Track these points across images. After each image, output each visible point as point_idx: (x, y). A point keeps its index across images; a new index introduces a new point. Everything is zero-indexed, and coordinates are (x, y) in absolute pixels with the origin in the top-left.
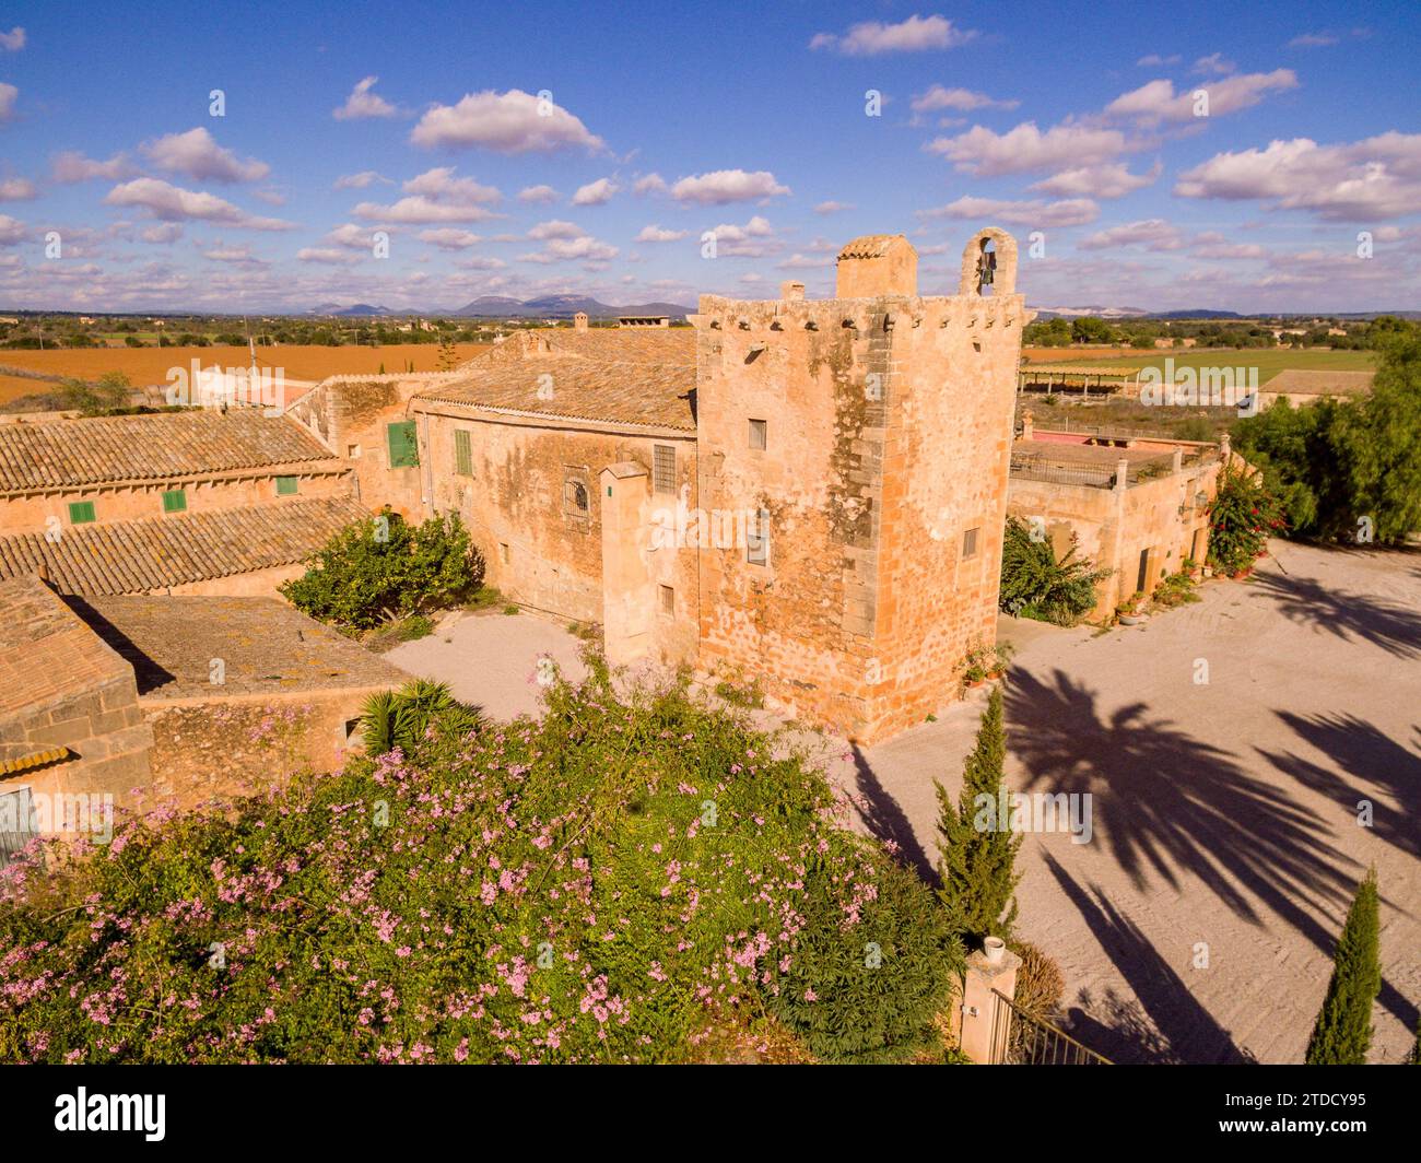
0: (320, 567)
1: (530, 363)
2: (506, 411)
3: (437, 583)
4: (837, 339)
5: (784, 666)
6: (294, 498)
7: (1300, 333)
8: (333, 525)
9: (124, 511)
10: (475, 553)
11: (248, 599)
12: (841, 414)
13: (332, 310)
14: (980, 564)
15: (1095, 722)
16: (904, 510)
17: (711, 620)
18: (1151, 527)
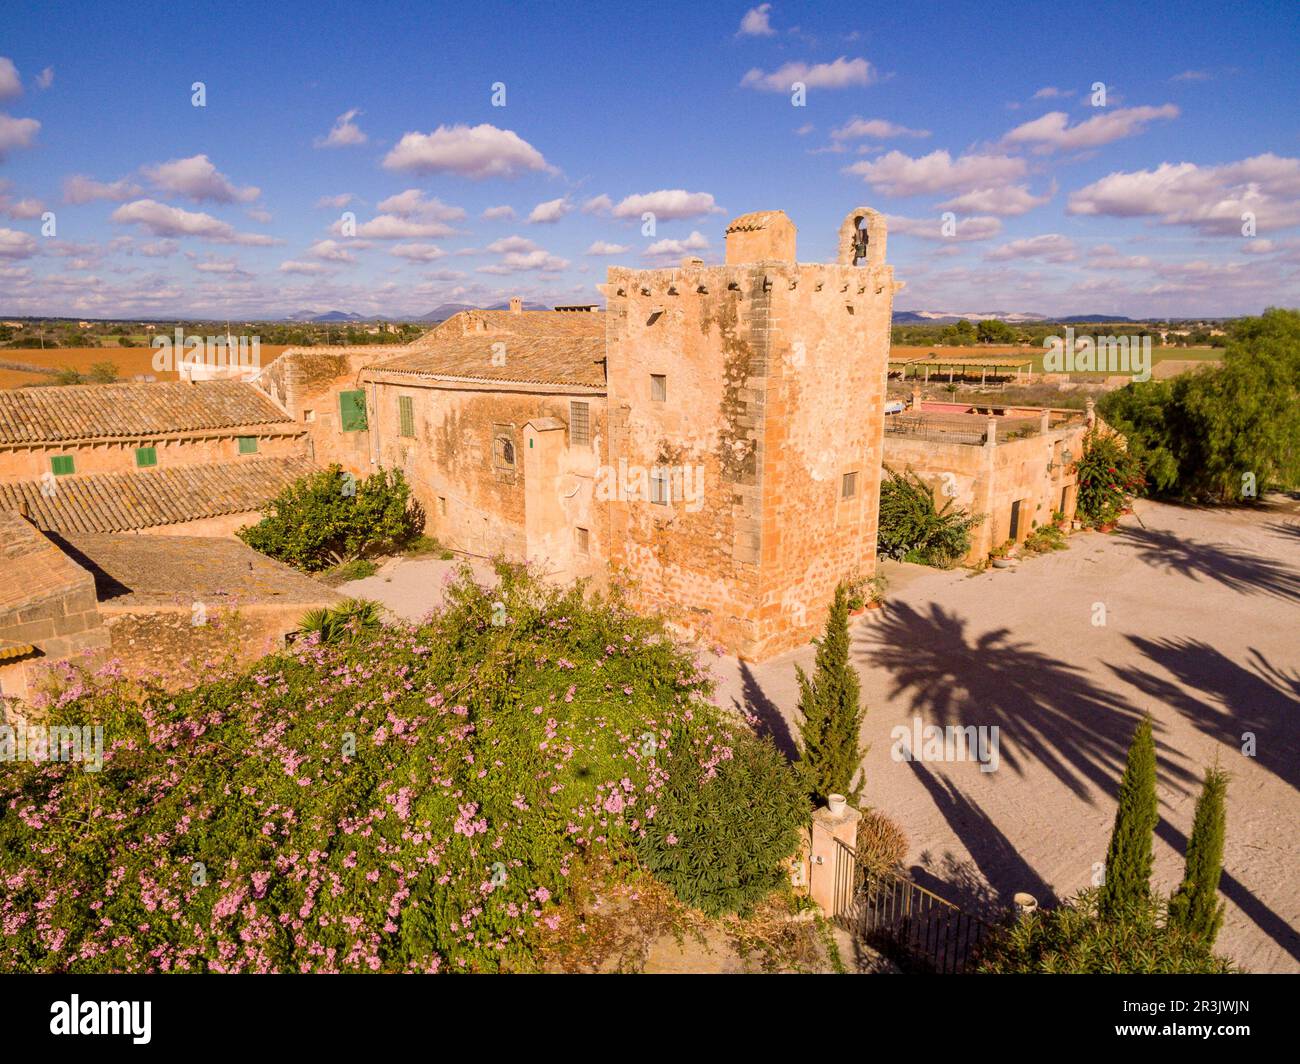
0: (274, 514)
1: (468, 339)
2: (443, 377)
3: (378, 529)
4: (724, 300)
5: (684, 595)
6: (254, 457)
7: (1185, 334)
8: (287, 479)
9: (100, 465)
10: (417, 507)
11: (207, 539)
12: (728, 367)
13: (308, 316)
14: (859, 505)
15: (963, 644)
16: (786, 452)
17: (620, 556)
18: (1022, 481)
